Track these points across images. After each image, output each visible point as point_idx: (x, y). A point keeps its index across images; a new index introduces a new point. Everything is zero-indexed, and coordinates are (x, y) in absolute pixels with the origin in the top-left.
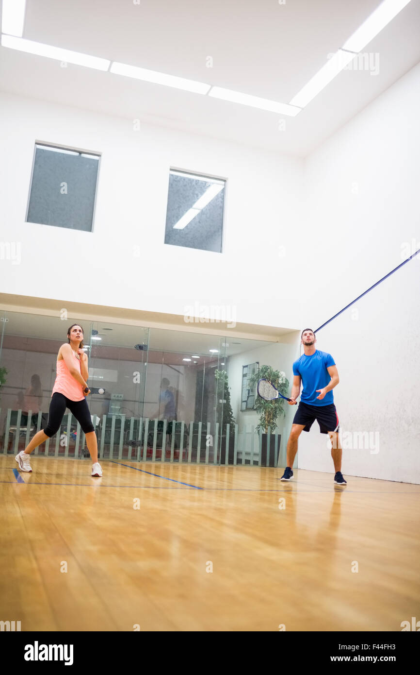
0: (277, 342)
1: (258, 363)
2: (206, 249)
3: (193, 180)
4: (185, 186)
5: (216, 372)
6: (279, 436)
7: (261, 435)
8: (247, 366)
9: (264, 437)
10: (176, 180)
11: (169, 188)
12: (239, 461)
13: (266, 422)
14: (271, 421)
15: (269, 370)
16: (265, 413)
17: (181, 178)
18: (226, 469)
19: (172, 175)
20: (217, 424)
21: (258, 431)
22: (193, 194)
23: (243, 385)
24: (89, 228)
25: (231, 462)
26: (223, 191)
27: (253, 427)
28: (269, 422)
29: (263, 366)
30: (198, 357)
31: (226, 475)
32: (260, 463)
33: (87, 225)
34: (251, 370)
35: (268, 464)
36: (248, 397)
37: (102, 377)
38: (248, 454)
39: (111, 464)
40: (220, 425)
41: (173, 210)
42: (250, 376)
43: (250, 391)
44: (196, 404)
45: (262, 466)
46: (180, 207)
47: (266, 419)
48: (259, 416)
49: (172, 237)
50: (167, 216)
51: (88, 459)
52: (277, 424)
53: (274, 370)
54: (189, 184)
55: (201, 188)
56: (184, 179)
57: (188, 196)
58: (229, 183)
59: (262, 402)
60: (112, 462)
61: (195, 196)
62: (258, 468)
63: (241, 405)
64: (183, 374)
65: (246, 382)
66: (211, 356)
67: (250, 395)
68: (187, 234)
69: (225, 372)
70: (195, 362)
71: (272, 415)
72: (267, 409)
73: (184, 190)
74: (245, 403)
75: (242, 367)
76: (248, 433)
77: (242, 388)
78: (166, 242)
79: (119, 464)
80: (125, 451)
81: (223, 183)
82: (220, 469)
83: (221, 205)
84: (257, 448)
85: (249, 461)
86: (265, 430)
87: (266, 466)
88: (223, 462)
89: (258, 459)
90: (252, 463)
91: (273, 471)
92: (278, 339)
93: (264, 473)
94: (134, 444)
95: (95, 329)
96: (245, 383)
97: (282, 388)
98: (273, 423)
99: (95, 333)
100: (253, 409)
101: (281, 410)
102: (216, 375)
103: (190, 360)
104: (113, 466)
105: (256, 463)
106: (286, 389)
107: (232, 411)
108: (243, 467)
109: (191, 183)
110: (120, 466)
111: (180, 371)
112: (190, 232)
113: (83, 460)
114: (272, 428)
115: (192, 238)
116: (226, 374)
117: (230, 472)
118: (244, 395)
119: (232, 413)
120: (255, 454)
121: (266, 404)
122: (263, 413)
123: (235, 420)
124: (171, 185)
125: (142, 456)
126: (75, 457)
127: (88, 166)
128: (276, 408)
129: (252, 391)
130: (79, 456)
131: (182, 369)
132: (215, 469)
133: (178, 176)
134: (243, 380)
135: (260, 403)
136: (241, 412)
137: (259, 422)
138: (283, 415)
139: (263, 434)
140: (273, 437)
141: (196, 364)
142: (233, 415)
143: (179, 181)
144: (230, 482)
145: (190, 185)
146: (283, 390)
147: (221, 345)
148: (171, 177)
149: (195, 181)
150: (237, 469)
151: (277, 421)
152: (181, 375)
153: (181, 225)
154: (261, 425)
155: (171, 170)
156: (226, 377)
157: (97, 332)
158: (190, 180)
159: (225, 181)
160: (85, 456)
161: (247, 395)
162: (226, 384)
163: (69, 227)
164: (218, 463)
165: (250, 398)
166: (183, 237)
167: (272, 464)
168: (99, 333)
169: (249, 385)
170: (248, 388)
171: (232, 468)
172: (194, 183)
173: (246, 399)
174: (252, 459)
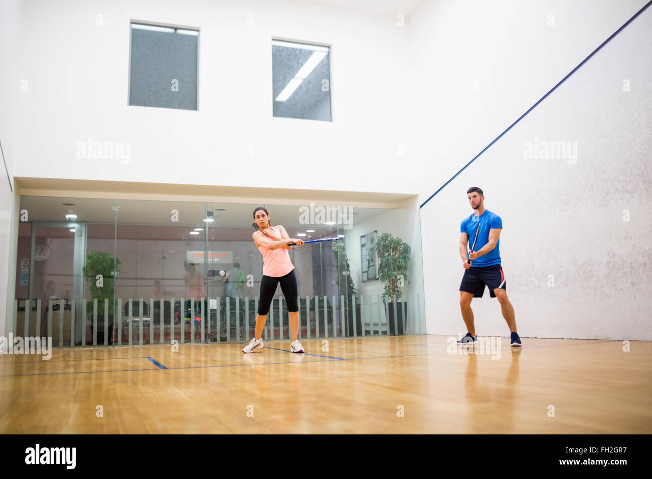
0: (395, 208)
1: (376, 232)
2: (310, 118)
3: (296, 49)
4: (288, 55)
6: (406, 304)
7: (387, 304)
8: (364, 236)
9: (391, 305)
10: (279, 50)
11: (273, 58)
12: (368, 333)
13: (391, 291)
14: (396, 289)
15: (389, 238)
16: (389, 282)
17: (284, 48)
18: (355, 341)
19: (275, 46)
20: (343, 297)
21: (384, 300)
22: (298, 63)
23: (362, 255)
24: (195, 107)
25: (359, 333)
26: (328, 57)
27: (378, 296)
28: (394, 290)
29: (383, 234)
30: (313, 231)
31: (356, 346)
32: (388, 333)
33: (192, 104)
34: (370, 240)
35: (396, 332)
36: (369, 267)
37: (218, 260)
38: (375, 324)
39: (238, 345)
40: (345, 298)
41: (278, 82)
42: (368, 246)
43: (370, 261)
44: (314, 279)
45: (391, 335)
46: (286, 78)
47: (391, 287)
48: (383, 285)
49: (279, 110)
50: (273, 89)
52: (402, 292)
53: (395, 238)
55: (306, 56)
56: (287, 49)
57: (293, 66)
58: (333, 49)
59: (386, 271)
60: (240, 343)
61: (300, 65)
62: (387, 338)
63: (362, 277)
64: (297, 250)
65: (366, 251)
66: (330, 229)
67: (371, 265)
70: (310, 237)
71: (396, 283)
72: (391, 278)
73: (288, 60)
74: (366, 273)
75: (359, 238)
76: (374, 304)
77: (362, 259)
78: (275, 115)
81: (327, 49)
82: (348, 341)
84: (384, 319)
85: (378, 331)
86: (390, 298)
87: (395, 335)
88: (351, 334)
89: (386, 328)
90: (380, 333)
91: (402, 338)
92: (396, 205)
93: (392, 341)
95: (210, 210)
96: (364, 254)
97: (404, 255)
98: (398, 291)
99: (210, 214)
100: (375, 279)
101: (405, 277)
102: (333, 248)
103: (305, 235)
105: (384, 333)
106: (408, 255)
107: (353, 282)
108: (372, 338)
113: (210, 344)
114: (397, 297)
115: (300, 109)
116: (343, 246)
117: (359, 342)
118: (364, 265)
119: (353, 285)
120: (383, 324)
121: (390, 272)
122: (387, 282)
123: (356, 292)
124: (274, 56)
125: (270, 336)
126: (202, 341)
127: (187, 43)
128: (400, 275)
129: (372, 260)
130: (206, 341)
132: (344, 342)
133: (280, 47)
134: (362, 250)
135: (382, 272)
136: (362, 283)
137: (384, 291)
139: (389, 303)
140: (399, 305)
142: (354, 287)
143: (282, 51)
144: (360, 351)
145: (293, 54)
146: (405, 257)
148: (274, 48)
150: (366, 339)
151: (402, 289)
153: (284, 96)
154: (386, 293)
155: (273, 40)
156: (344, 249)
157: (212, 214)
158: (293, 49)
159: (329, 47)
160: (211, 341)
161: (367, 265)
162: (345, 256)
163: (174, 107)
164: (346, 336)
165: (370, 268)
166: (291, 109)
167: (401, 332)
168: (214, 215)
169: (368, 255)
170: (368, 258)
171: (361, 339)
172: (298, 52)
173: (367, 270)
174: (381, 329)
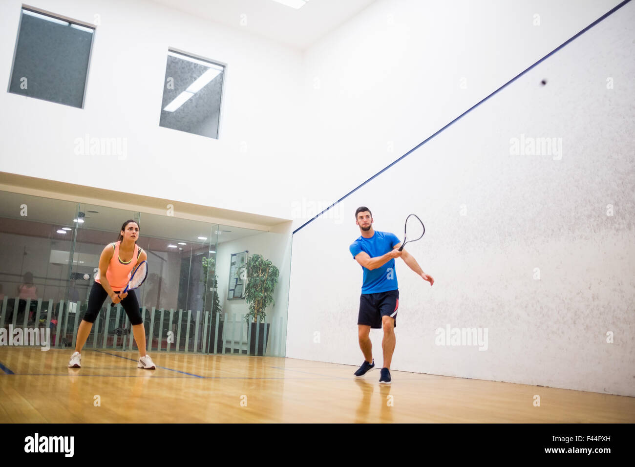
0: (269, 231)
1: (247, 252)
2: (195, 133)
3: (192, 63)
4: (183, 68)
5: (203, 260)
6: (268, 325)
7: (250, 324)
8: (235, 255)
9: (254, 325)
10: (174, 61)
11: (167, 69)
12: (228, 350)
13: (256, 311)
14: (261, 310)
15: (260, 259)
16: (255, 302)
17: (180, 60)
18: (215, 358)
19: (170, 56)
20: (207, 313)
21: (247, 320)
22: (191, 77)
23: (230, 273)
24: (80, 104)
25: (220, 351)
26: (222, 75)
27: (243, 315)
28: (258, 311)
29: (255, 255)
30: (185, 244)
31: (214, 363)
32: (248, 353)
33: (78, 101)
34: (240, 259)
35: (256, 353)
36: (236, 286)
37: (83, 262)
38: (237, 343)
39: (94, 353)
40: (209, 314)
42: (238, 265)
43: (238, 280)
44: (180, 291)
45: (250, 355)
47: (256, 308)
48: (249, 305)
49: (167, 120)
50: (163, 98)
51: (69, 349)
52: (266, 313)
53: (265, 260)
54: (187, 66)
55: (200, 72)
56: (183, 61)
57: (186, 79)
58: (228, 69)
59: (253, 291)
60: (96, 351)
61: (193, 79)
62: (246, 357)
63: (228, 294)
64: (166, 261)
65: (234, 270)
66: (203, 244)
67: (238, 283)
68: (183, 117)
69: (213, 260)
70: (180, 249)
71: (261, 304)
72: (257, 299)
73: (182, 73)
74: (233, 292)
75: (230, 256)
76: (237, 322)
77: (230, 276)
78: (161, 125)
79: (103, 353)
80: (110, 340)
81: (222, 68)
82: (208, 358)
83: (219, 90)
84: (246, 338)
85: (238, 350)
86: (254, 318)
87: (254, 355)
88: (212, 351)
89: (247, 348)
90: (240, 352)
91: (261, 359)
92: (269, 228)
93: (251, 361)
94: (119, 333)
95: (82, 211)
96: (233, 272)
97: (273, 277)
98: (263, 312)
99: (81, 215)
100: (241, 298)
101: (271, 299)
102: (203, 263)
103: (176, 247)
104: (96, 355)
105: (244, 352)
106: (276, 278)
107: (219, 299)
108: (231, 356)
109: (190, 66)
110: (103, 354)
111: (164, 258)
112: (187, 116)
113: (64, 349)
114: (261, 317)
115: (188, 122)
116: (213, 262)
117: (218, 360)
118: (231, 283)
119: (219, 302)
120: (244, 344)
121: (256, 293)
122: (252, 302)
123: (221, 309)
124: (169, 67)
125: (127, 345)
126: (55, 346)
128: (265, 297)
129: (240, 279)
130: (59, 345)
131: (165, 256)
132: (203, 358)
133: (176, 58)
134: (231, 268)
135: (249, 292)
136: (228, 301)
137: (248, 311)
138: (272, 304)
139: (252, 323)
140: (262, 326)
141: (182, 250)
142: (219, 304)
143: (177, 63)
144: (218, 368)
145: (188, 68)
146: (273, 280)
147: (213, 233)
148: (170, 58)
149: (193, 64)
150: (225, 358)
151: (266, 310)
152: (164, 262)
153: (172, 107)
154: (250, 313)
155: (169, 50)
156: (214, 265)
157: (84, 215)
158: (188, 62)
159: (224, 67)
160: (66, 346)
161: (235, 284)
162: (214, 272)
164: (206, 352)
165: (238, 287)
166: (178, 121)
167: (261, 353)
169: (237, 273)
170: (236, 276)
171: (221, 357)
172: (192, 66)
173: (234, 288)
174: (241, 348)
